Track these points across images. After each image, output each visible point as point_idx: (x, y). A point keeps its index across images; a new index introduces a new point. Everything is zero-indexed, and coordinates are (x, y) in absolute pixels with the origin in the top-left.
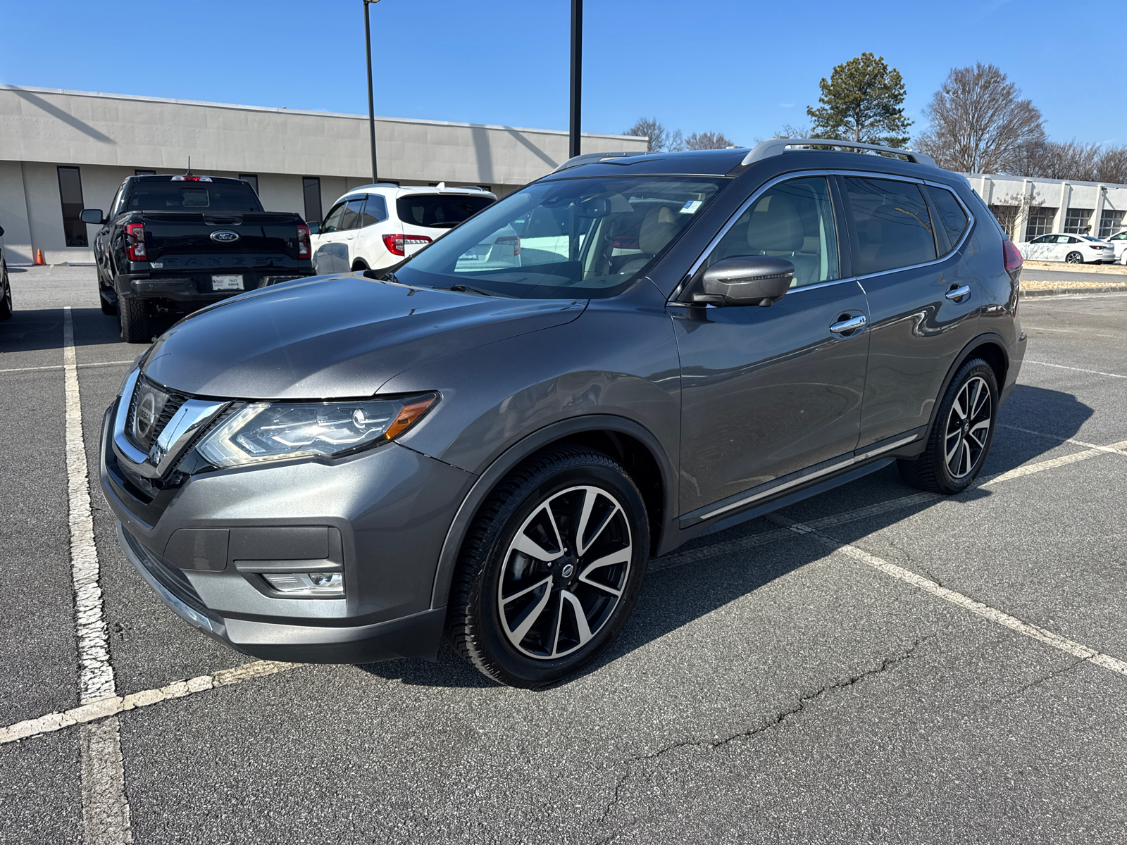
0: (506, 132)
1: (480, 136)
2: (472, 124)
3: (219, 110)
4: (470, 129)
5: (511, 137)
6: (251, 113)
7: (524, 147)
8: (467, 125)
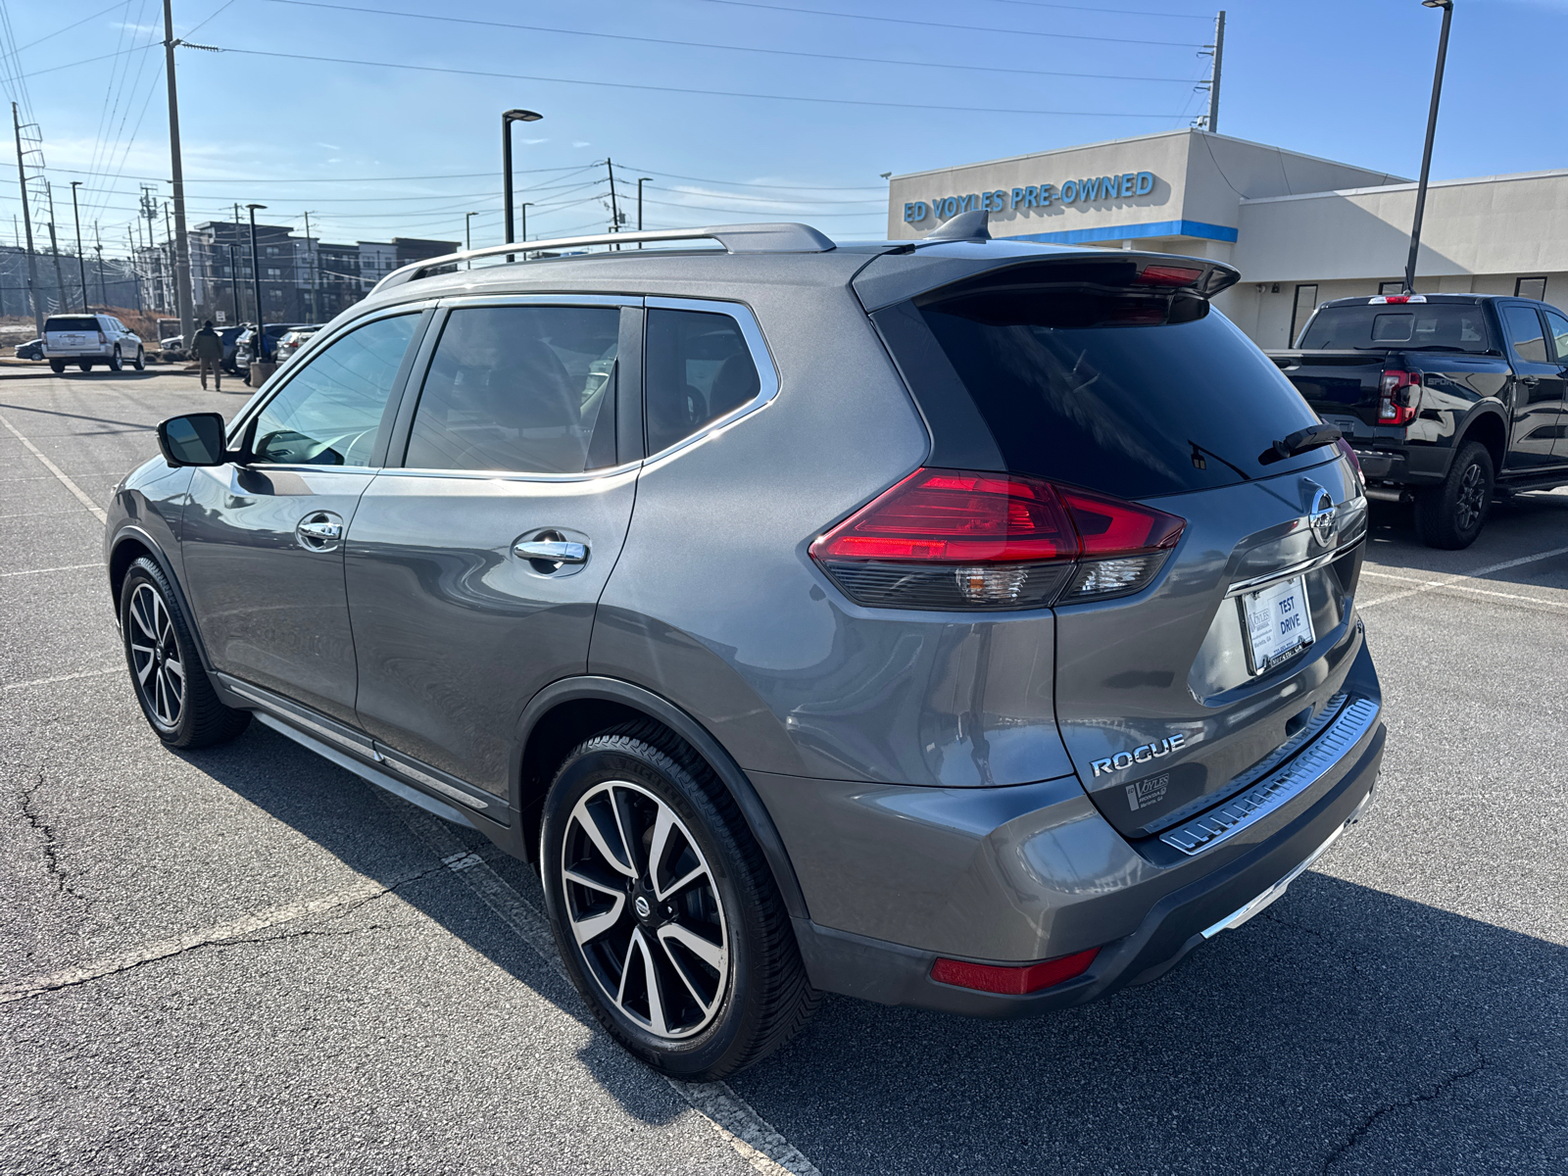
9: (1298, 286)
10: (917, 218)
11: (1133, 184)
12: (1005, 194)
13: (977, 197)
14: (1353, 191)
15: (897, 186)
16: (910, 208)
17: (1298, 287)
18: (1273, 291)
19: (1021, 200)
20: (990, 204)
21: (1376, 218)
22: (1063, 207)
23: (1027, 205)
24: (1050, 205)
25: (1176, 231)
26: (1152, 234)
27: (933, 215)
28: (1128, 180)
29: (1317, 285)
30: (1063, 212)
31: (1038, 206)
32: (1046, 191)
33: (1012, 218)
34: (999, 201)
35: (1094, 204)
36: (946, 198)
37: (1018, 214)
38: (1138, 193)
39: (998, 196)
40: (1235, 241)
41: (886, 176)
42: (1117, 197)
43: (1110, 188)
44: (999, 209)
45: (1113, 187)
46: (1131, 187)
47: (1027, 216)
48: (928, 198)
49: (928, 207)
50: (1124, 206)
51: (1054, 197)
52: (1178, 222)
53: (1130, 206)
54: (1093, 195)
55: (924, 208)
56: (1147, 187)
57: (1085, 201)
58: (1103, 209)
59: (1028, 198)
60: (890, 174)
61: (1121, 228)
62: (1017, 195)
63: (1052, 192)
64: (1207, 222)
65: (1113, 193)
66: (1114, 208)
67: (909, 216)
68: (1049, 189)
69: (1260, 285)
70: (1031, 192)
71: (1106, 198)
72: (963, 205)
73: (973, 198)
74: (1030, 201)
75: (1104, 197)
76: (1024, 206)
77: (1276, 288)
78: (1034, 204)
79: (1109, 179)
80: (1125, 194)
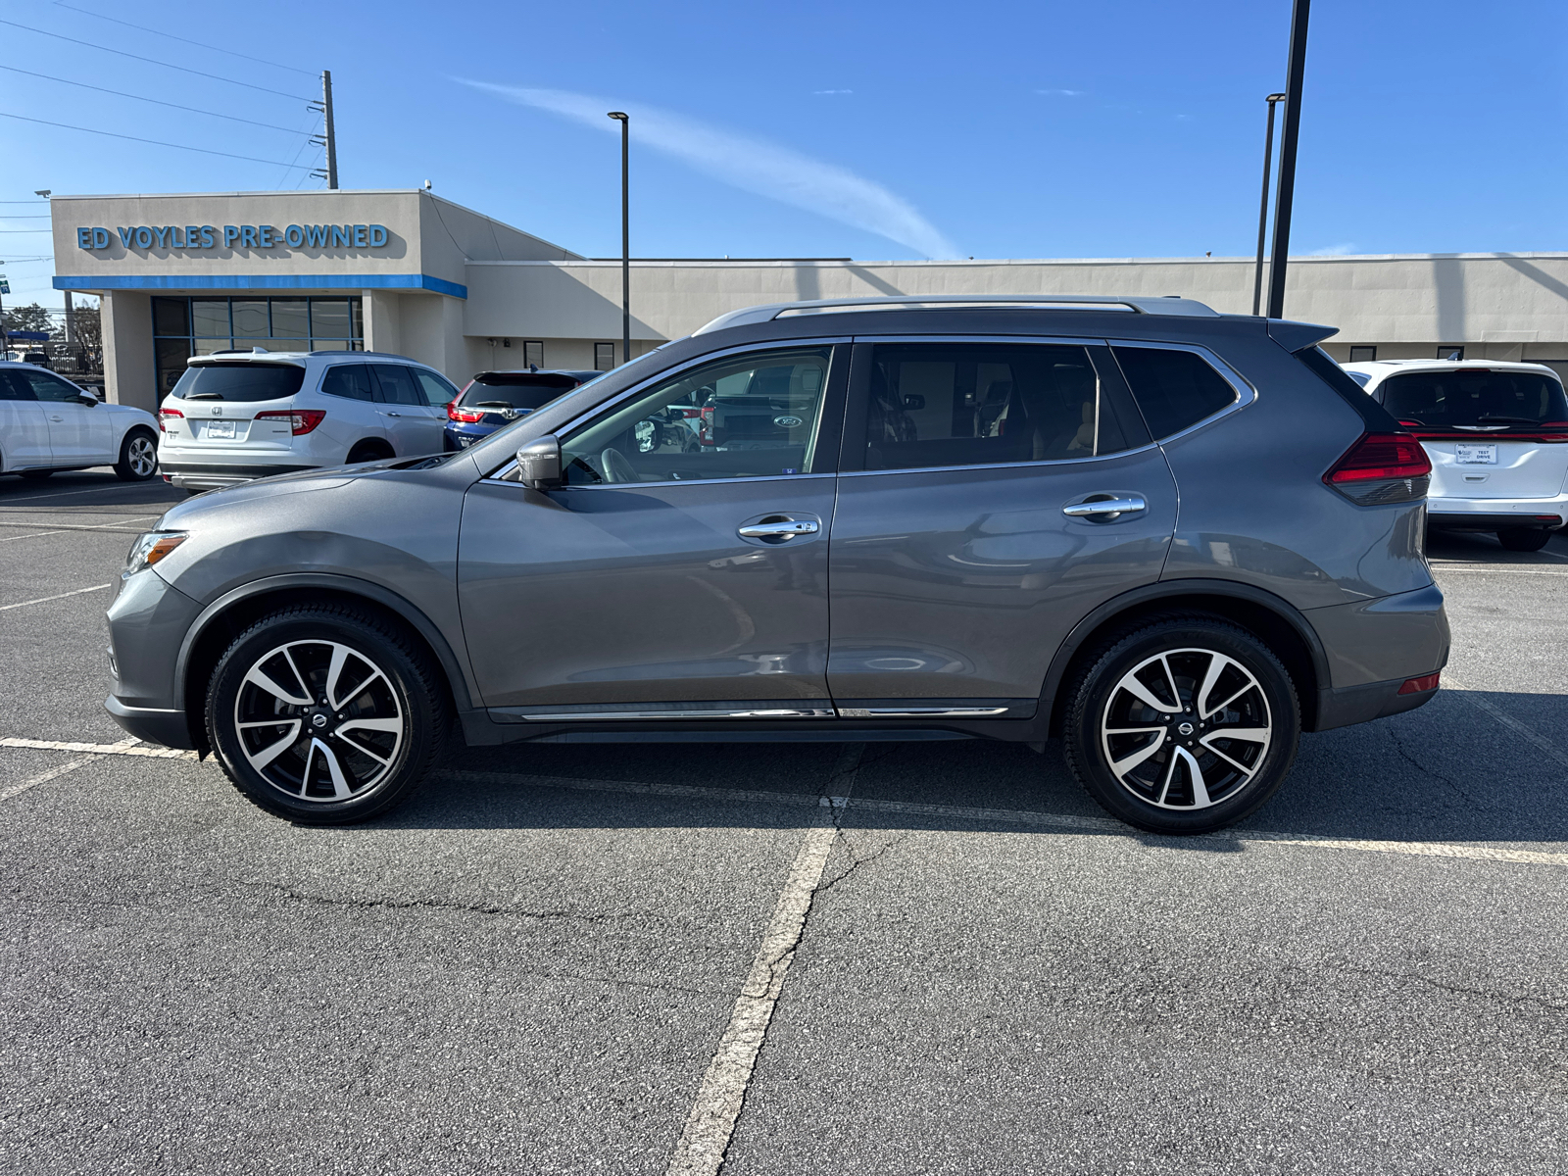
0: (1500, 262)
1: (1448, 274)
2: (1435, 255)
3: (1058, 267)
4: (1430, 262)
5: (1509, 268)
6: (1098, 267)
7: (1531, 282)
8: (1426, 256)
9: (526, 341)
10: (97, 246)
11: (365, 235)
12: (215, 230)
13: (178, 230)
14: (565, 263)
15: (62, 209)
16: (84, 234)
17: (525, 343)
18: (505, 346)
19: (236, 239)
20: (197, 239)
21: (588, 288)
22: (289, 251)
23: (245, 245)
24: (273, 247)
25: (418, 284)
26: (393, 285)
27: (121, 245)
28: (360, 231)
29: (541, 342)
30: (289, 256)
31: (258, 247)
32: (266, 232)
33: (228, 256)
34: (208, 237)
35: (325, 250)
36: (136, 227)
37: (234, 253)
38: (373, 245)
39: (206, 232)
40: (466, 298)
41: (45, 193)
42: (350, 247)
43: (341, 237)
44: (210, 245)
45: (345, 236)
46: (364, 238)
47: (247, 256)
48: (111, 224)
49: (110, 235)
50: (358, 256)
51: (277, 239)
52: (418, 276)
53: (365, 256)
54: (323, 242)
55: (106, 234)
56: (382, 241)
57: (314, 247)
58: (335, 257)
59: (245, 237)
60: (49, 192)
61: (359, 277)
62: (231, 233)
63: (274, 234)
64: (442, 278)
65: (346, 242)
66: (347, 257)
67: (85, 242)
68: (270, 231)
69: (491, 339)
70: (248, 232)
71: (338, 246)
72: (162, 237)
73: (173, 231)
74: (248, 241)
75: (335, 245)
76: (241, 245)
77: (507, 342)
78: (254, 244)
79: (339, 228)
80: (358, 244)
